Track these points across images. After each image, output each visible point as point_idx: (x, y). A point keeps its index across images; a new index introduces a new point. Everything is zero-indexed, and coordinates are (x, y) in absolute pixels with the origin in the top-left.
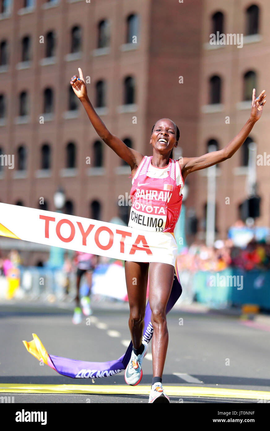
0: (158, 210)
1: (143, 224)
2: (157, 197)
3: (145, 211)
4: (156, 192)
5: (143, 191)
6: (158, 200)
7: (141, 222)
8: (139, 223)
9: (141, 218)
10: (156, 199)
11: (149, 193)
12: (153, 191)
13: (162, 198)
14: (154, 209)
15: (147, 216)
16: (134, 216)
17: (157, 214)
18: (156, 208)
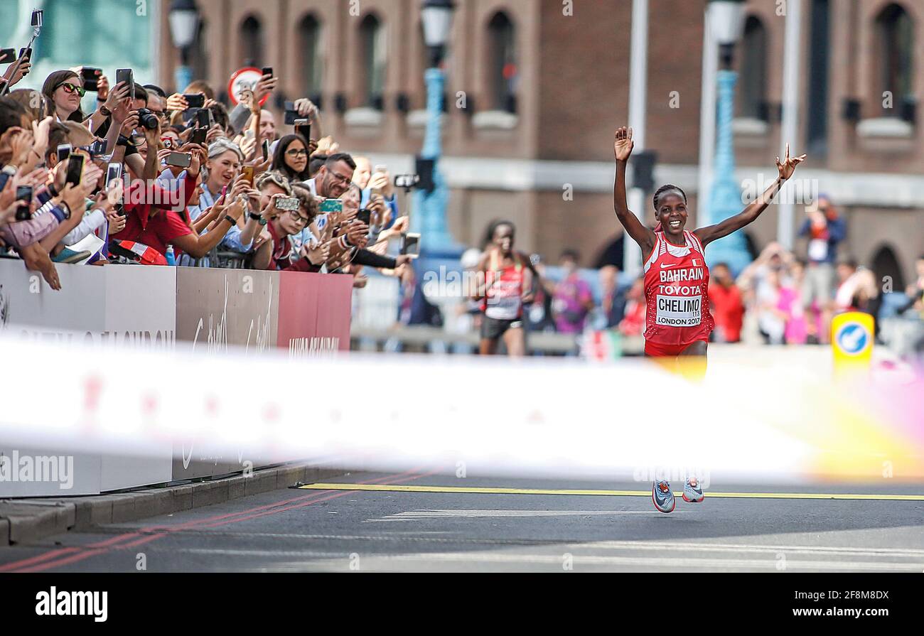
0: (695, 290)
1: (679, 311)
2: (688, 277)
3: (680, 294)
4: (685, 270)
5: (670, 272)
6: (689, 279)
7: (675, 308)
8: (673, 310)
9: (675, 303)
10: (686, 279)
11: (677, 273)
12: (682, 270)
13: (693, 277)
14: (691, 290)
15: (682, 299)
16: (663, 304)
17: (694, 295)
18: (693, 288)
